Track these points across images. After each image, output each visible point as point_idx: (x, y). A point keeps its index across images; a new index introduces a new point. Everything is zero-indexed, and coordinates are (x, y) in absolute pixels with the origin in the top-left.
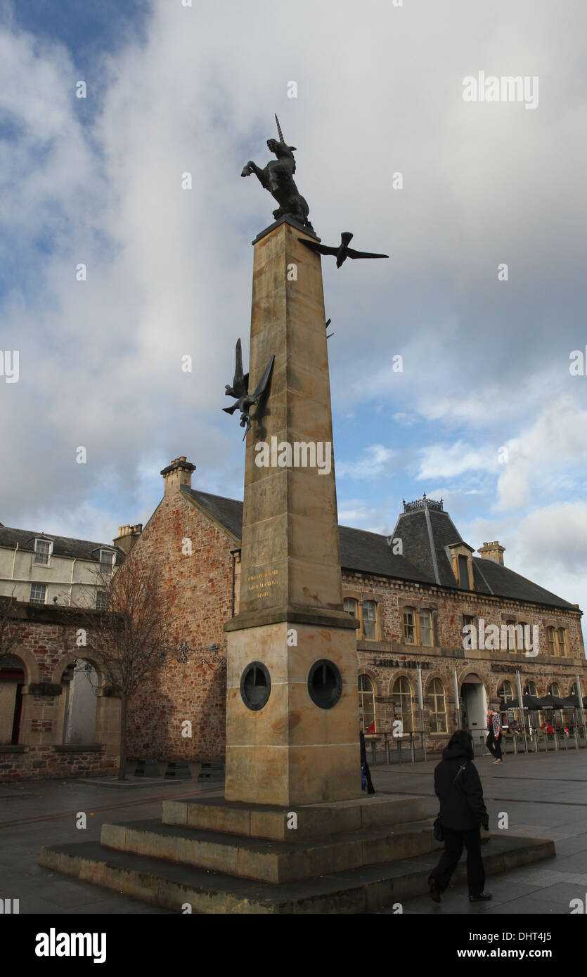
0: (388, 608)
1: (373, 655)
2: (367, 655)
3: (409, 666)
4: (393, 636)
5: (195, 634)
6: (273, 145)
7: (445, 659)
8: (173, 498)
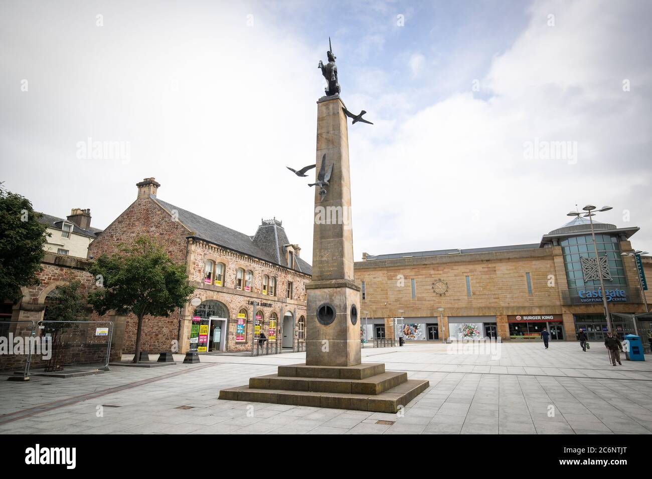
0: (257, 275)
1: (249, 299)
2: (246, 298)
3: (263, 305)
4: (258, 289)
7: (278, 303)
8: (145, 201)
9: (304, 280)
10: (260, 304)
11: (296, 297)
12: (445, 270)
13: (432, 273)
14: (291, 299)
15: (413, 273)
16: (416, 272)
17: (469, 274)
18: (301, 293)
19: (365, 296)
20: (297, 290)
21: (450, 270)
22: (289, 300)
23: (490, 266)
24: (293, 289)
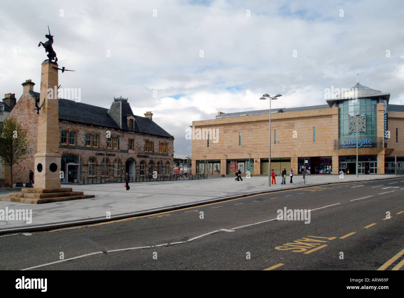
0: (102, 137)
1: (96, 152)
2: (94, 151)
3: (108, 155)
4: (103, 146)
5: (35, 144)
6: (47, 36)
7: (121, 153)
8: (26, 95)
9: (144, 138)
10: (105, 155)
11: (137, 149)
12: (261, 126)
13: (252, 128)
14: (133, 150)
15: (240, 128)
16: (242, 127)
17: (276, 128)
18: (141, 146)
19: (209, 145)
20: (138, 144)
21: (264, 126)
22: (130, 151)
23: (290, 122)
24: (135, 144)
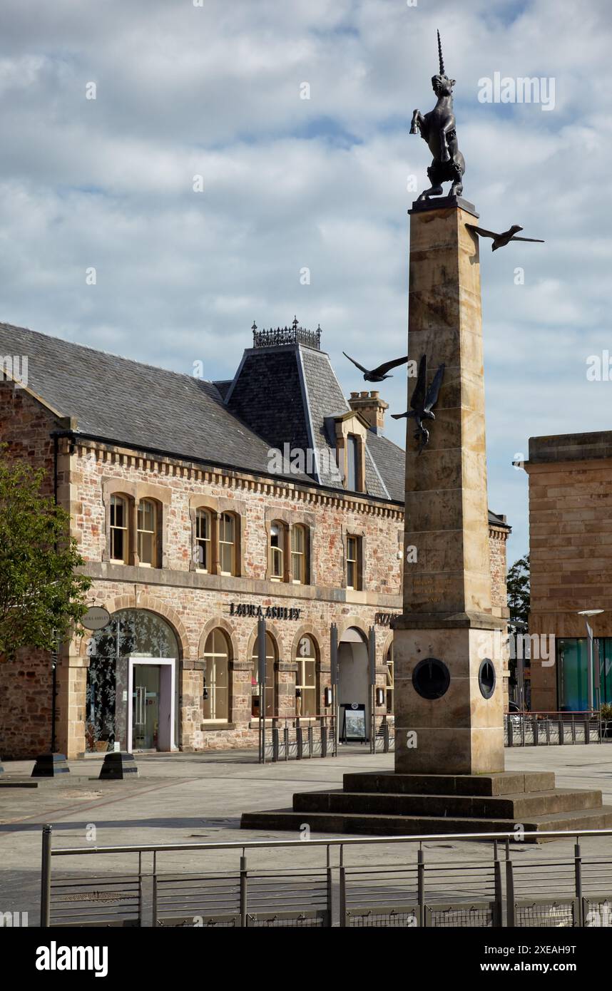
0: (252, 524)
1: (231, 597)
2: (223, 597)
3: (274, 615)
4: (256, 568)
7: (318, 603)
10: (264, 612)
14: (359, 589)
18: (392, 569)
20: (378, 560)
22: (351, 594)
24: (365, 560)
